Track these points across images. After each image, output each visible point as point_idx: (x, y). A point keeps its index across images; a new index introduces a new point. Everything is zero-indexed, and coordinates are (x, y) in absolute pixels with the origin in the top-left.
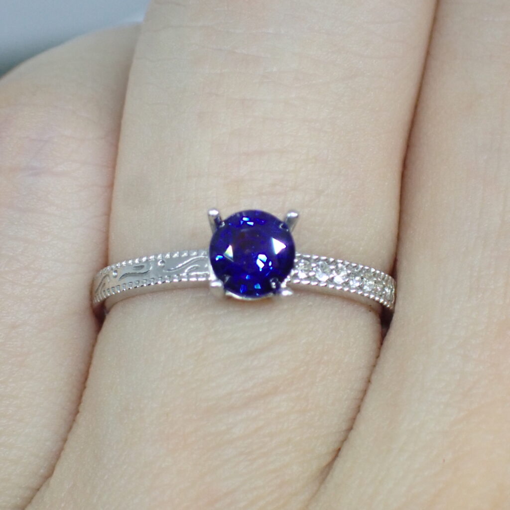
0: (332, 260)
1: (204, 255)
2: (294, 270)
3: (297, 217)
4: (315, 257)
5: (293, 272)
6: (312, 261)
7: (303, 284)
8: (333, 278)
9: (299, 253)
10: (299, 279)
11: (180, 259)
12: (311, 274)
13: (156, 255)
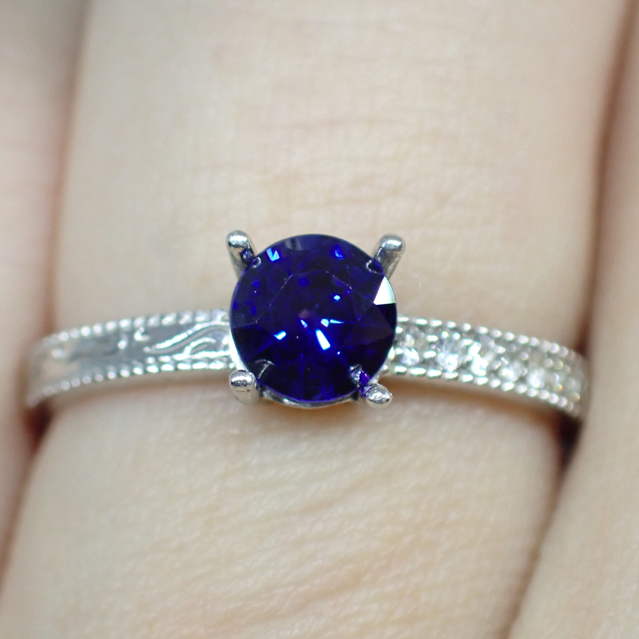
0: (467, 327)
1: (223, 320)
2: (395, 348)
3: (400, 248)
4: (436, 323)
5: (392, 353)
6: (430, 330)
7: (411, 375)
8: (469, 364)
9: (406, 315)
10: (405, 365)
11: (177, 329)
12: (429, 354)
13: (133, 319)
